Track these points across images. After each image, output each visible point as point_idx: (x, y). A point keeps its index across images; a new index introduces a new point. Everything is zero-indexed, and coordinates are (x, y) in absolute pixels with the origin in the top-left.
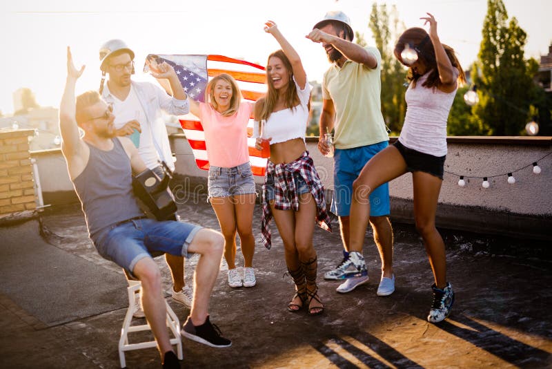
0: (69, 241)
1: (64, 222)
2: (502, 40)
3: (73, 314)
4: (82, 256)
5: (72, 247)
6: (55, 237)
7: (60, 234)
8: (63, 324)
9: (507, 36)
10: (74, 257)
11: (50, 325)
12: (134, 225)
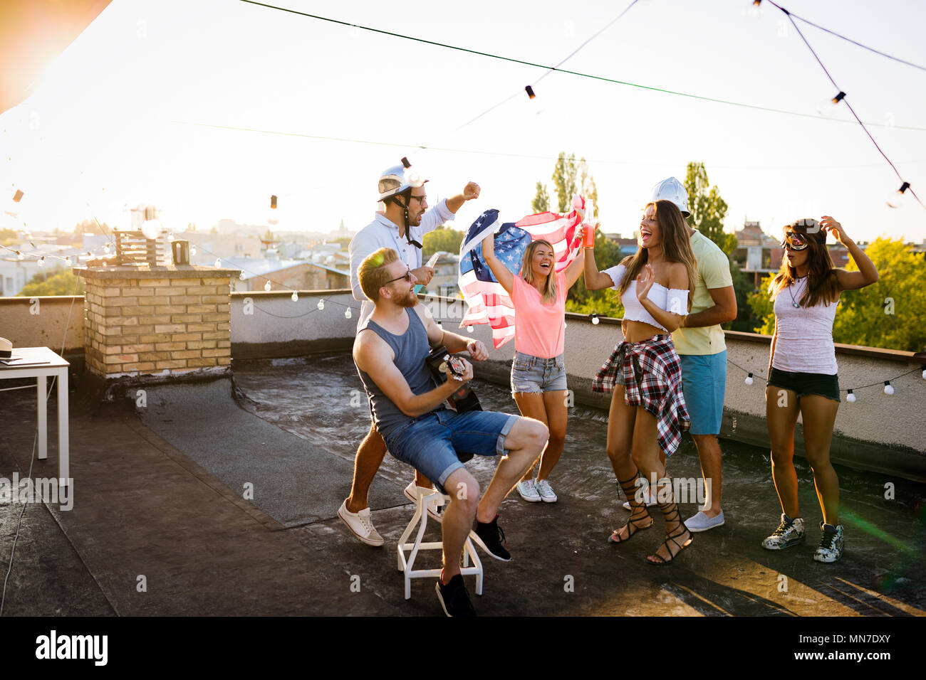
0: (267, 408)
1: (250, 382)
2: (700, 210)
3: (310, 512)
4: (290, 430)
5: (273, 417)
6: (249, 402)
7: (253, 398)
8: (303, 525)
9: (706, 205)
10: (281, 431)
11: (287, 525)
12: (438, 419)
